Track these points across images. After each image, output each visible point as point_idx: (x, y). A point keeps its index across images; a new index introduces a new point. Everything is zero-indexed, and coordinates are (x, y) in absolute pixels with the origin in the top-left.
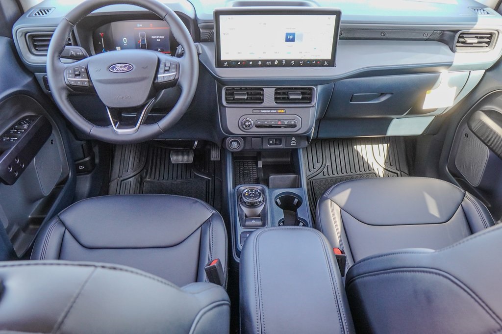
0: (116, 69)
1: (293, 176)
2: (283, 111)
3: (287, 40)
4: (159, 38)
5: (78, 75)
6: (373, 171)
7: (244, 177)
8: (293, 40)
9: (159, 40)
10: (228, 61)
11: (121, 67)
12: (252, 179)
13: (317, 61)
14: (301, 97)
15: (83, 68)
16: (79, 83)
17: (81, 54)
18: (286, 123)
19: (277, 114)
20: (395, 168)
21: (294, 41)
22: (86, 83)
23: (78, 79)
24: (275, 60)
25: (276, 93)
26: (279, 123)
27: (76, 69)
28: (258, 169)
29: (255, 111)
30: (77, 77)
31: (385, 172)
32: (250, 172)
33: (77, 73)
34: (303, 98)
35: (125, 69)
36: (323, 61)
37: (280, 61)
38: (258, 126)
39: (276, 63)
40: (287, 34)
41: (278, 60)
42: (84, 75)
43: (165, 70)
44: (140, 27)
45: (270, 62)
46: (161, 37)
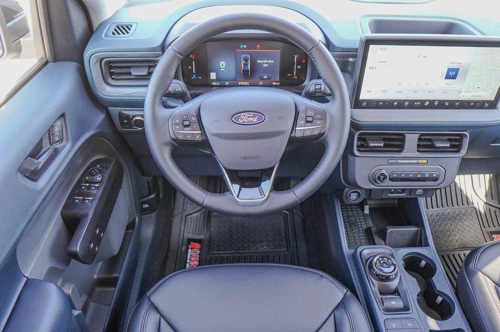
0: (242, 119)
1: (414, 229)
2: (424, 161)
3: (448, 77)
4: (266, 63)
5: (188, 126)
6: (472, 205)
7: (350, 226)
8: (454, 77)
9: (267, 65)
10: (368, 101)
11: (249, 117)
12: (360, 229)
13: (476, 102)
14: (449, 145)
15: (193, 116)
16: (189, 137)
17: (180, 90)
18: (427, 176)
19: (418, 164)
20: (497, 202)
21: (455, 79)
22: (198, 137)
23: (187, 131)
24: (425, 101)
25: (419, 139)
26: (419, 176)
27: (184, 117)
28: (364, 215)
29: (391, 161)
30: (187, 129)
31: (486, 207)
32: (356, 219)
33: (186, 123)
34: (451, 146)
35: (255, 120)
36: (484, 102)
37: (432, 102)
38: (392, 179)
39: (427, 103)
40: (449, 70)
41: (429, 101)
42: (196, 125)
43: (307, 122)
44: (244, 49)
45: (419, 103)
46: (269, 61)
